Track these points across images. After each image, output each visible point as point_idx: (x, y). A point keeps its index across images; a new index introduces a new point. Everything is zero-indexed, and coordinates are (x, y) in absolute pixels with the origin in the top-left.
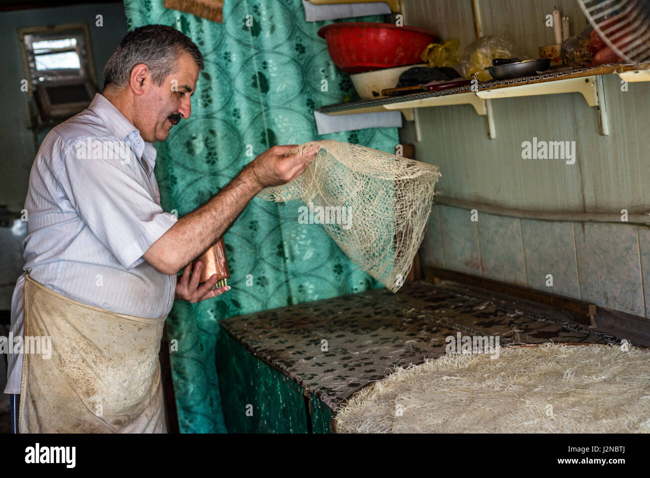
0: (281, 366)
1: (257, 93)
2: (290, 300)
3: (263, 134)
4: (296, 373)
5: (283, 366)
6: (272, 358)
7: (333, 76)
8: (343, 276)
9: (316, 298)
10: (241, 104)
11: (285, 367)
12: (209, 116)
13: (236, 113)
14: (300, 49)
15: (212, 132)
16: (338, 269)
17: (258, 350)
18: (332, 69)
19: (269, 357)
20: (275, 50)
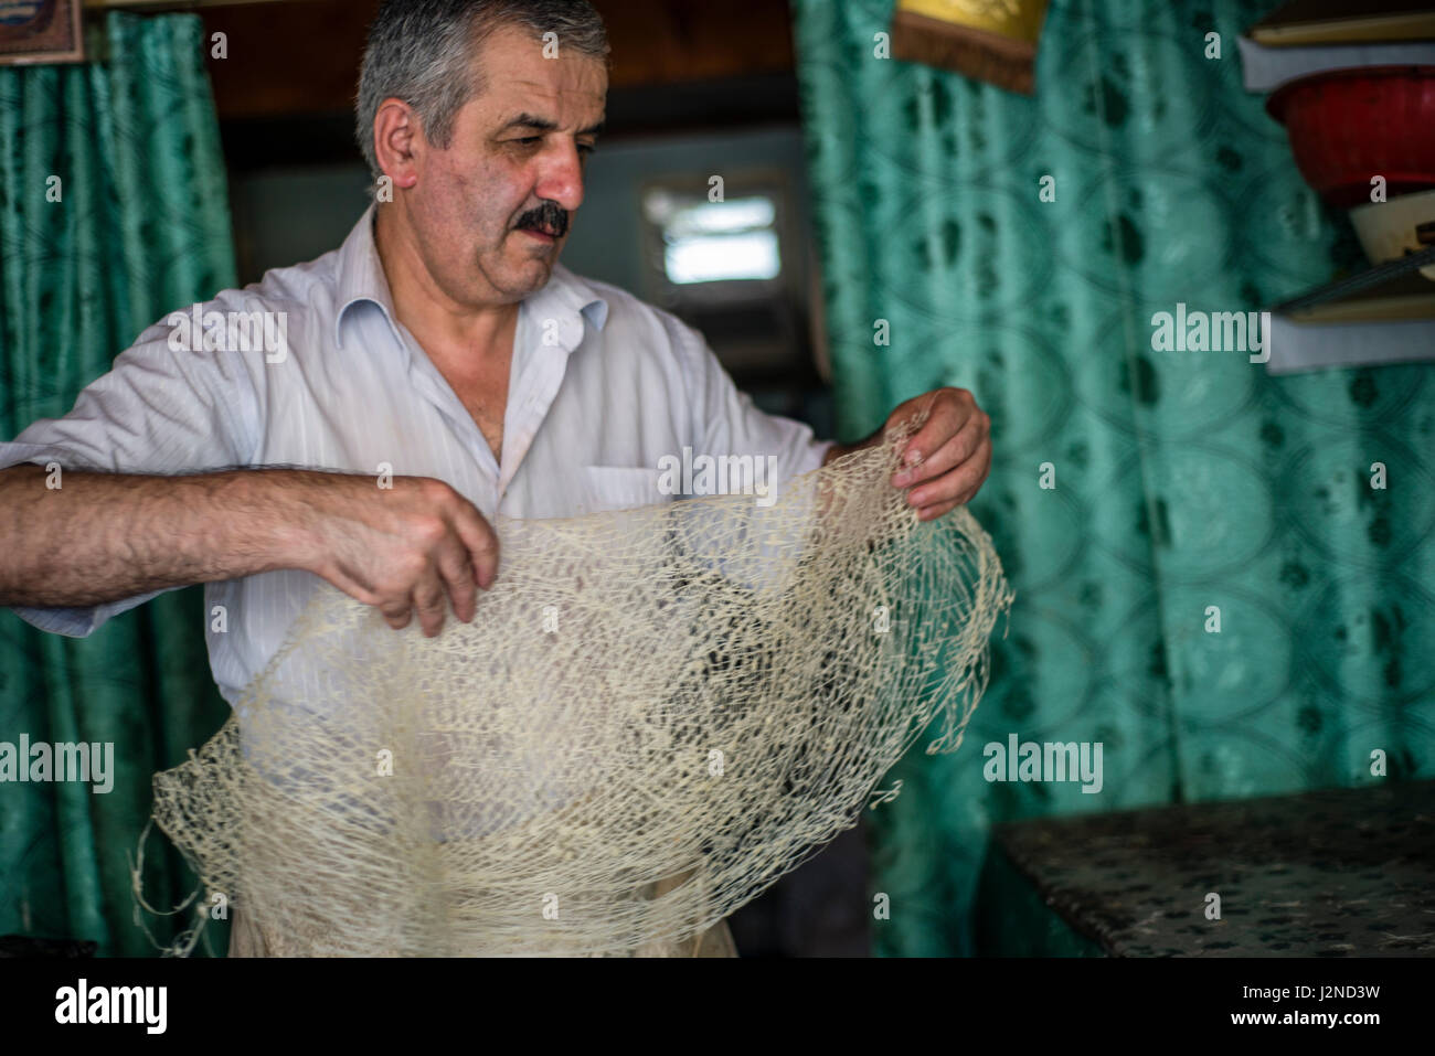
0: (1099, 927)
1: (1114, 267)
2: (1177, 790)
3: (1124, 368)
4: (1129, 943)
5: (1104, 928)
6: (1082, 909)
7: (1314, 228)
8: (1322, 740)
9: (1246, 790)
10: (1075, 294)
11: (1105, 929)
12: (990, 320)
13: (1060, 315)
14: (1229, 159)
15: (996, 359)
16: (1311, 720)
17: (1056, 889)
18: (1312, 210)
19: (1075, 907)
20: (1165, 163)
